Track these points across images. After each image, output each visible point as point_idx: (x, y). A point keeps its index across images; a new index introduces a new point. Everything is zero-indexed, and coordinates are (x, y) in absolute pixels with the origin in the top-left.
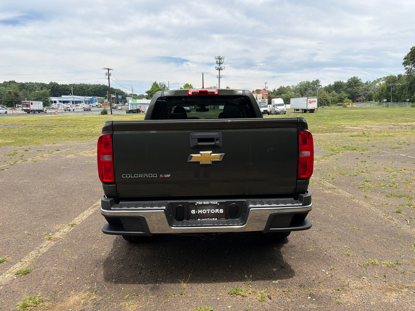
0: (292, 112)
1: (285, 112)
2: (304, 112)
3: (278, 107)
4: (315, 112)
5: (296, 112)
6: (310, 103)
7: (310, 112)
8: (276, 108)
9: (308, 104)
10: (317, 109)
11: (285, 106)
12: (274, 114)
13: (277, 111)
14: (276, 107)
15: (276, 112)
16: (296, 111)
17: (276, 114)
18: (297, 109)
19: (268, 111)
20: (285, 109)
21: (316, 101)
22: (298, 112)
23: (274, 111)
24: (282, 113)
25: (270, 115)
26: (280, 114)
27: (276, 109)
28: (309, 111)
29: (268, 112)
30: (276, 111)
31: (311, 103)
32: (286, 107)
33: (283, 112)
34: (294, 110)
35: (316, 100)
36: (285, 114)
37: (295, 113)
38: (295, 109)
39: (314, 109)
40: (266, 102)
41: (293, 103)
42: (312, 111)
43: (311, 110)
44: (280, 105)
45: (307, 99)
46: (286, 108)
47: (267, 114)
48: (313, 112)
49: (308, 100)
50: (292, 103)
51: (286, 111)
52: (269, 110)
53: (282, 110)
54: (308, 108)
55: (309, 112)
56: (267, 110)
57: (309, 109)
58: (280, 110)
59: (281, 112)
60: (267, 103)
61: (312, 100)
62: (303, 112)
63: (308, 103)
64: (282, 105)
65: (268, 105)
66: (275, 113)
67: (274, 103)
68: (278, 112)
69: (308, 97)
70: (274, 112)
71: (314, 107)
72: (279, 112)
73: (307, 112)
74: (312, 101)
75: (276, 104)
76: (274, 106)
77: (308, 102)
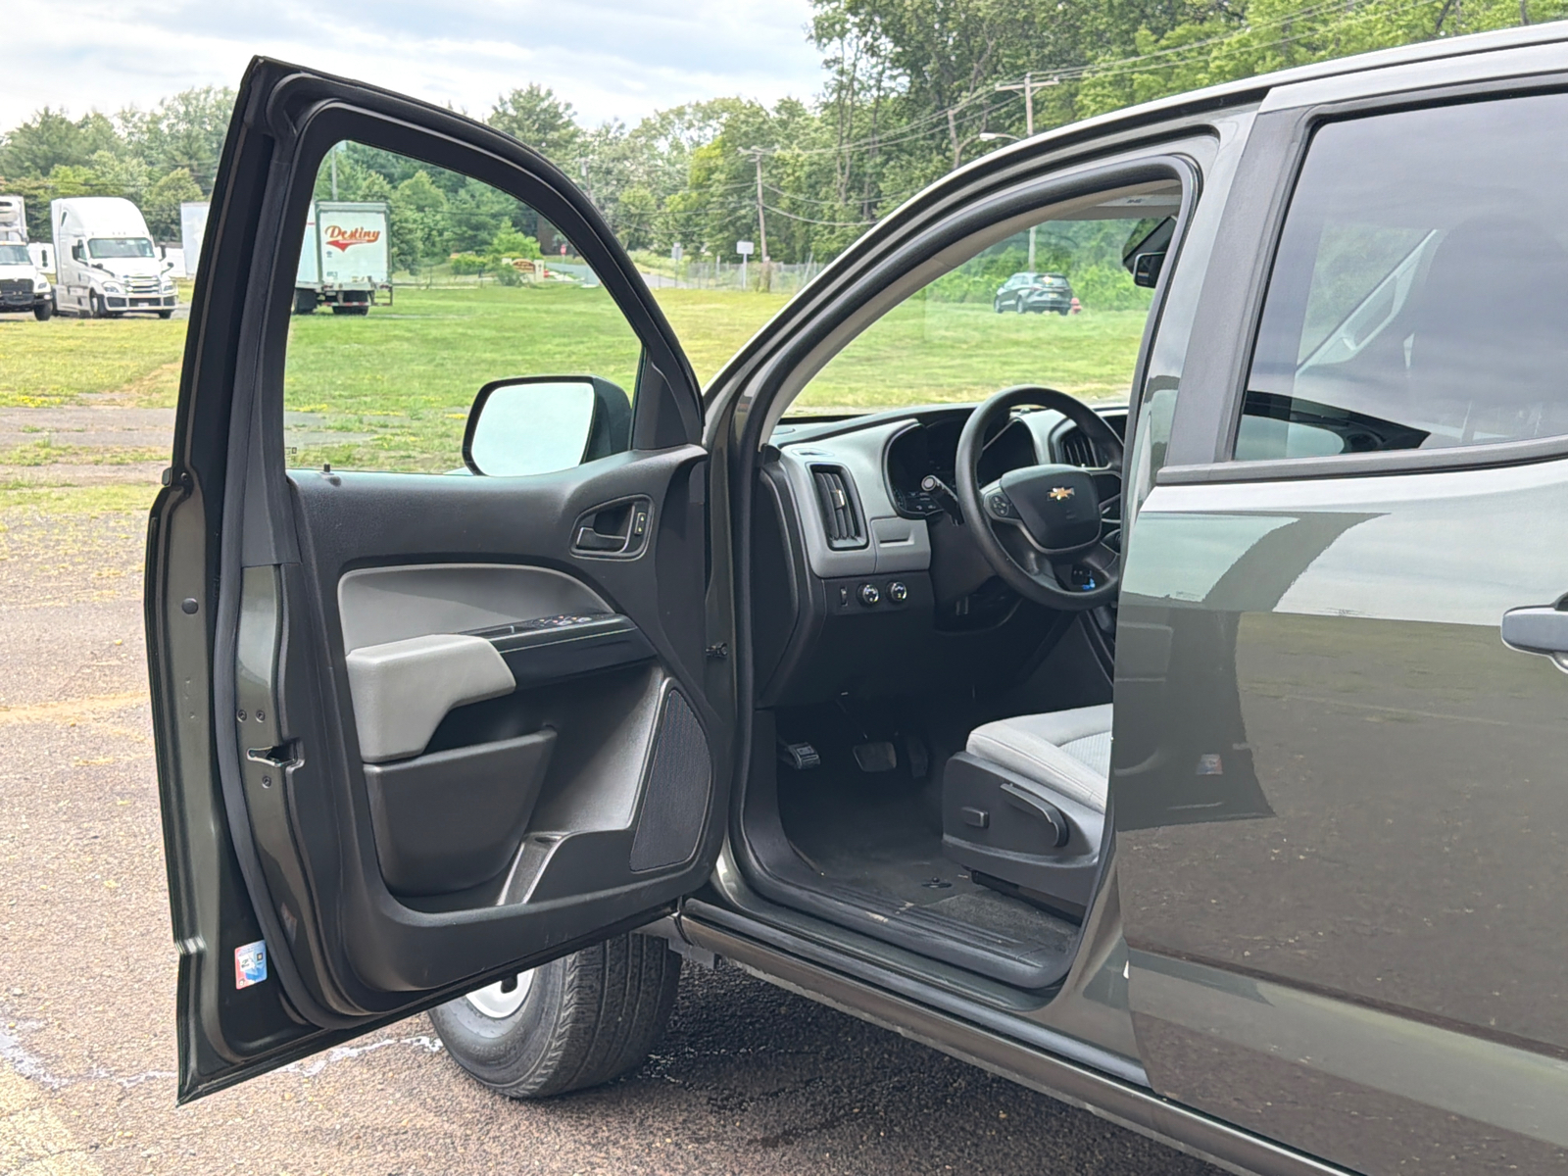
1: (170, 301)
3: (107, 263)
4: (372, 309)
6: (335, 243)
7: (338, 311)
8: (99, 267)
9: (329, 253)
10: (386, 292)
11: (164, 255)
12: (84, 315)
13: (107, 294)
14: (92, 261)
15: (101, 298)
17: (103, 314)
19: (36, 290)
20: (165, 281)
21: (376, 235)
23: (80, 292)
24: (145, 306)
25: (52, 319)
26: (117, 315)
27: (98, 281)
28: (330, 299)
29: (40, 296)
30: (99, 290)
31: (349, 249)
32: (171, 265)
33: (156, 301)
35: (377, 223)
36: (164, 315)
39: (368, 288)
40: (8, 218)
42: (355, 304)
43: (350, 295)
44: (122, 247)
45: (315, 220)
46: (173, 273)
47: (32, 314)
48: (362, 311)
49: (327, 221)
51: (175, 292)
52: (41, 286)
53: (147, 289)
54: (328, 280)
55: (330, 310)
56: (30, 283)
57: (336, 288)
58: (127, 285)
59: (134, 302)
60: (21, 225)
61: (349, 222)
63: (325, 248)
64: (142, 250)
65: (35, 249)
66: (86, 307)
67: (78, 231)
68: (113, 301)
69: (324, 205)
70: (80, 302)
71: (370, 278)
72: (123, 302)
73: (319, 308)
74: (353, 235)
75: (90, 237)
76: (77, 252)
77: (325, 238)
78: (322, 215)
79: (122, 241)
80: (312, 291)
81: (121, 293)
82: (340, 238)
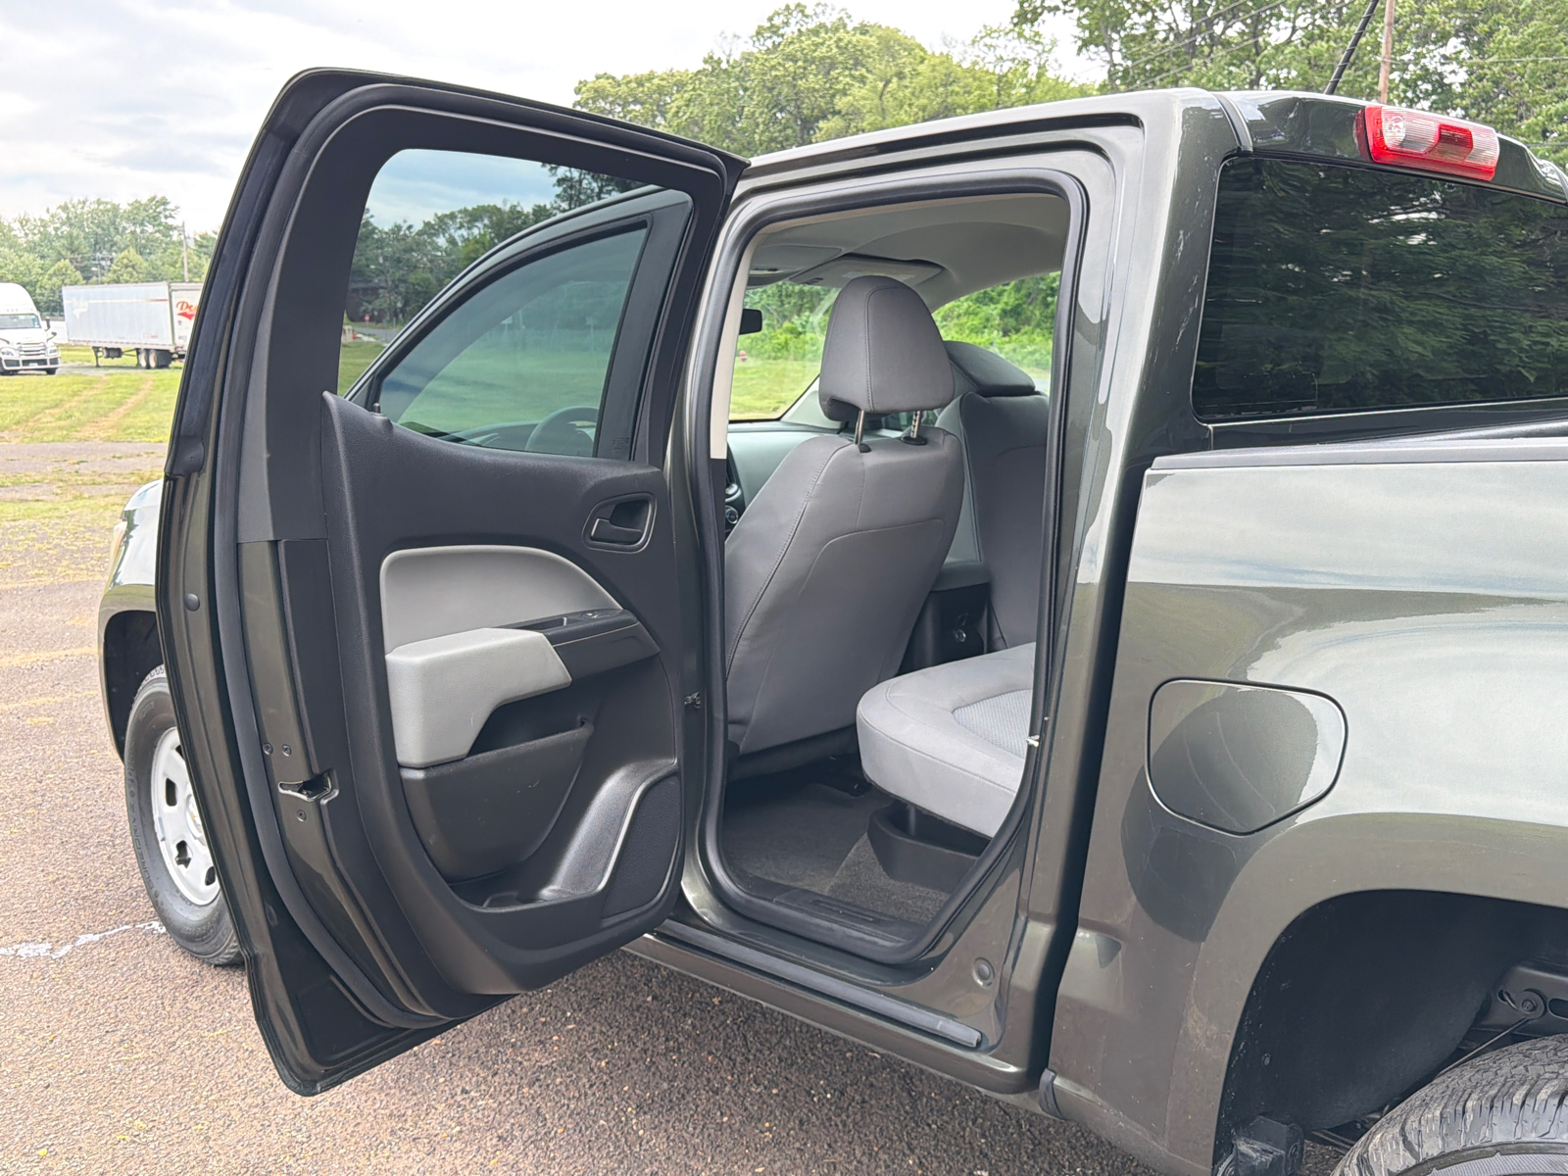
0: (87, 364)
1: (54, 361)
2: (159, 366)
5: (103, 361)
6: (184, 315)
9: (180, 322)
11: (49, 327)
13: (4, 357)
16: (108, 357)
18: (107, 349)
20: (50, 346)
22: (116, 361)
24: (35, 366)
26: (14, 373)
32: (54, 334)
33: (43, 362)
34: (92, 353)
36: (50, 372)
37: (98, 366)
38: (96, 349)
41: (81, 314)
44: (14, 321)
45: (167, 298)
46: (56, 340)
49: (177, 298)
50: (77, 312)
51: (58, 354)
53: (36, 352)
54: (179, 342)
58: (20, 349)
59: (26, 362)
62: (153, 364)
63: (177, 318)
64: (33, 323)
68: (9, 362)
69: (174, 286)
72: (17, 363)
73: (173, 364)
77: (177, 311)
78: (173, 293)
79: (15, 316)
80: (167, 351)
81: (16, 356)
82: (187, 311)
